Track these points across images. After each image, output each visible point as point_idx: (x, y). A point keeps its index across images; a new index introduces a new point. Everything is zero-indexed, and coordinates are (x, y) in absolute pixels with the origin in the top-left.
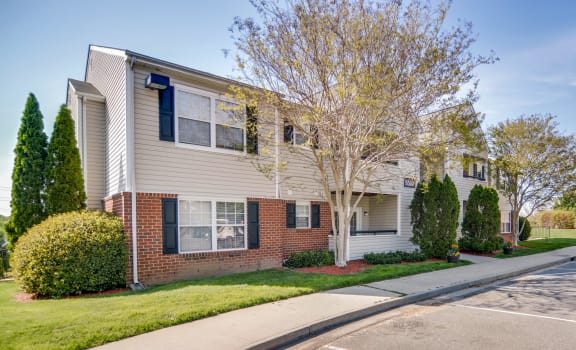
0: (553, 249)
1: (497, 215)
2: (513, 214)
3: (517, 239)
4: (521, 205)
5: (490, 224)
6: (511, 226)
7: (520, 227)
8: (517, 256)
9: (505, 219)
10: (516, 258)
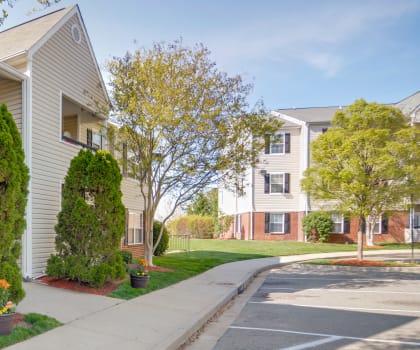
0: (201, 270)
1: (119, 211)
2: (147, 215)
3: (151, 256)
4: (159, 197)
5: (106, 226)
6: (143, 234)
7: (155, 240)
8: (154, 289)
9: (134, 222)
10: (153, 294)
